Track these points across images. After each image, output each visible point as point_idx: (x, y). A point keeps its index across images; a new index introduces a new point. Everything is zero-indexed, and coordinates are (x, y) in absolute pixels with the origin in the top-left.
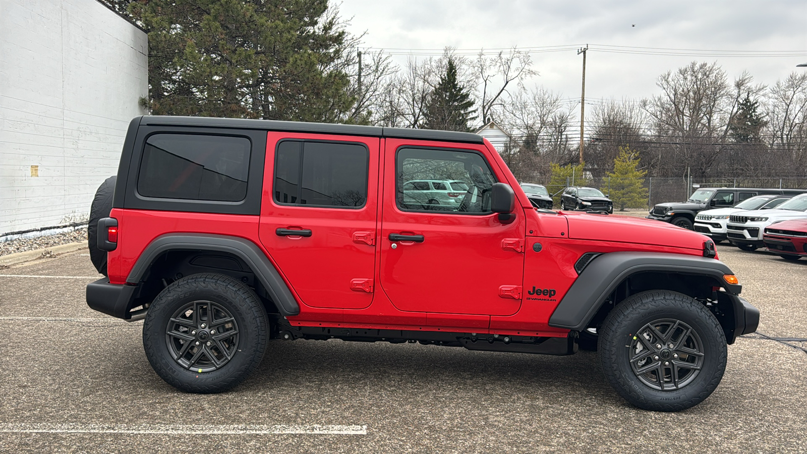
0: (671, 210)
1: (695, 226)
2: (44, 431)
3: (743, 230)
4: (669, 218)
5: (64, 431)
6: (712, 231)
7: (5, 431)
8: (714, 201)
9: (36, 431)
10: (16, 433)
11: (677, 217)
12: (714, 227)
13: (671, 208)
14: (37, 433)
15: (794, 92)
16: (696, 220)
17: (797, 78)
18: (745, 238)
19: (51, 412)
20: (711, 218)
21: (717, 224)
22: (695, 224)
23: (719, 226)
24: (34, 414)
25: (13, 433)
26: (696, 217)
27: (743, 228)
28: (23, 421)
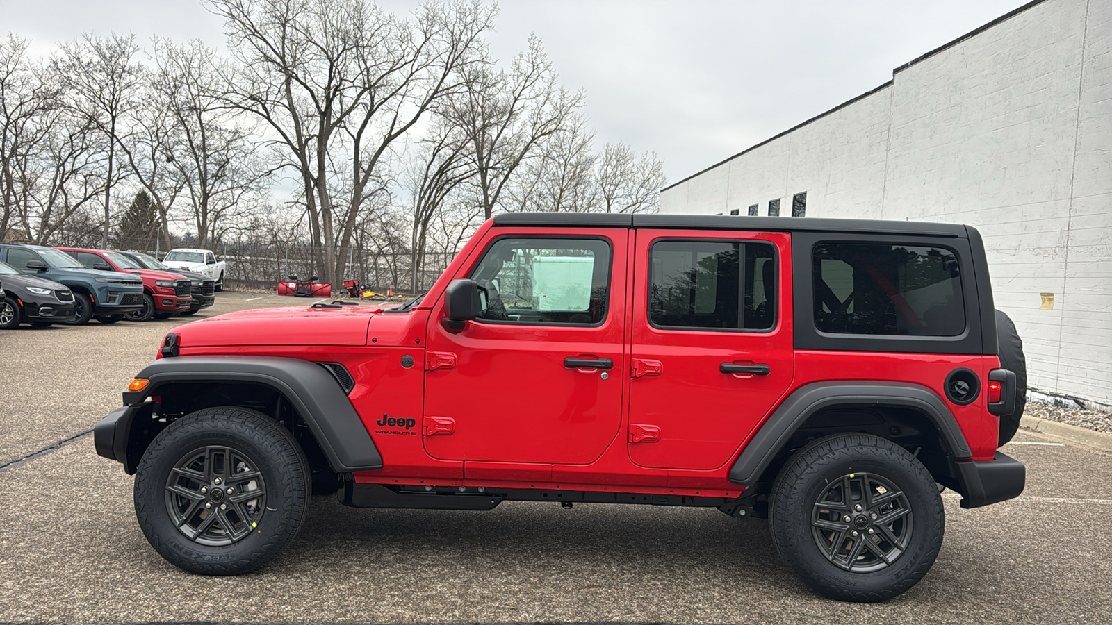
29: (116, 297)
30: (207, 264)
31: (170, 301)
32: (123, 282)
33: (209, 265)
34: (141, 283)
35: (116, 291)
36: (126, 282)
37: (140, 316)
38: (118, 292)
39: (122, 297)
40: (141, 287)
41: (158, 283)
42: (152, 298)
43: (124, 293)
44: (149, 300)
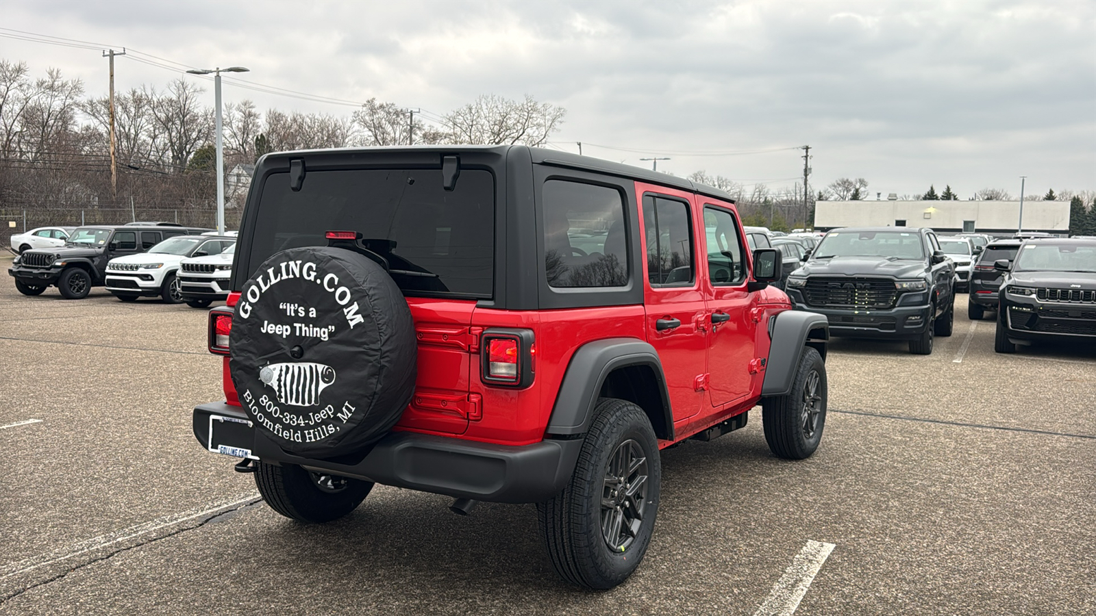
0: (58, 258)
1: (108, 280)
3: (210, 282)
4: (60, 270)
6: (140, 286)
8: (115, 244)
11: (70, 267)
12: (143, 280)
13: (58, 255)
15: (8, 88)
16: (107, 270)
17: (10, 69)
18: (214, 291)
20: (137, 268)
21: (147, 276)
22: (108, 277)
23: (150, 278)
26: (108, 267)
27: (210, 280)
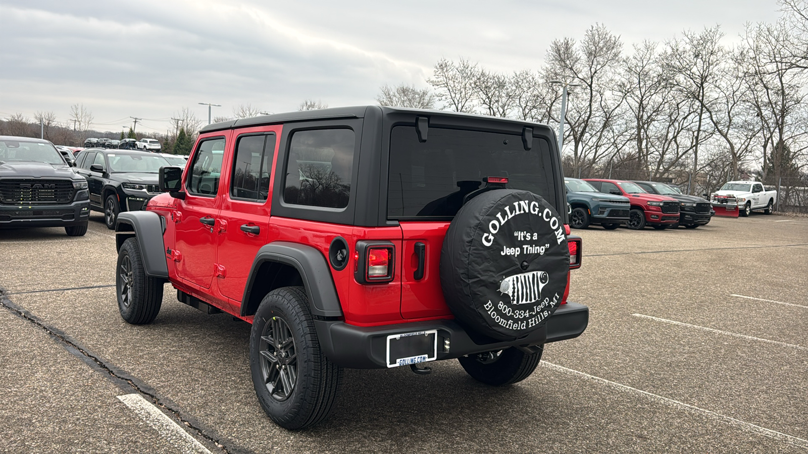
2: (639, 391)
5: (625, 386)
7: (667, 399)
9: (644, 392)
10: (659, 395)
14: (645, 391)
19: (628, 402)
24: (642, 405)
25: (661, 396)
28: (652, 402)
29: (605, 211)
30: (753, 192)
31: (657, 216)
32: (610, 201)
33: (755, 193)
34: (628, 202)
35: (605, 207)
36: (613, 202)
37: (636, 226)
38: (606, 208)
39: (609, 211)
40: (629, 205)
41: (649, 203)
42: (644, 213)
43: (610, 209)
44: (642, 215)
